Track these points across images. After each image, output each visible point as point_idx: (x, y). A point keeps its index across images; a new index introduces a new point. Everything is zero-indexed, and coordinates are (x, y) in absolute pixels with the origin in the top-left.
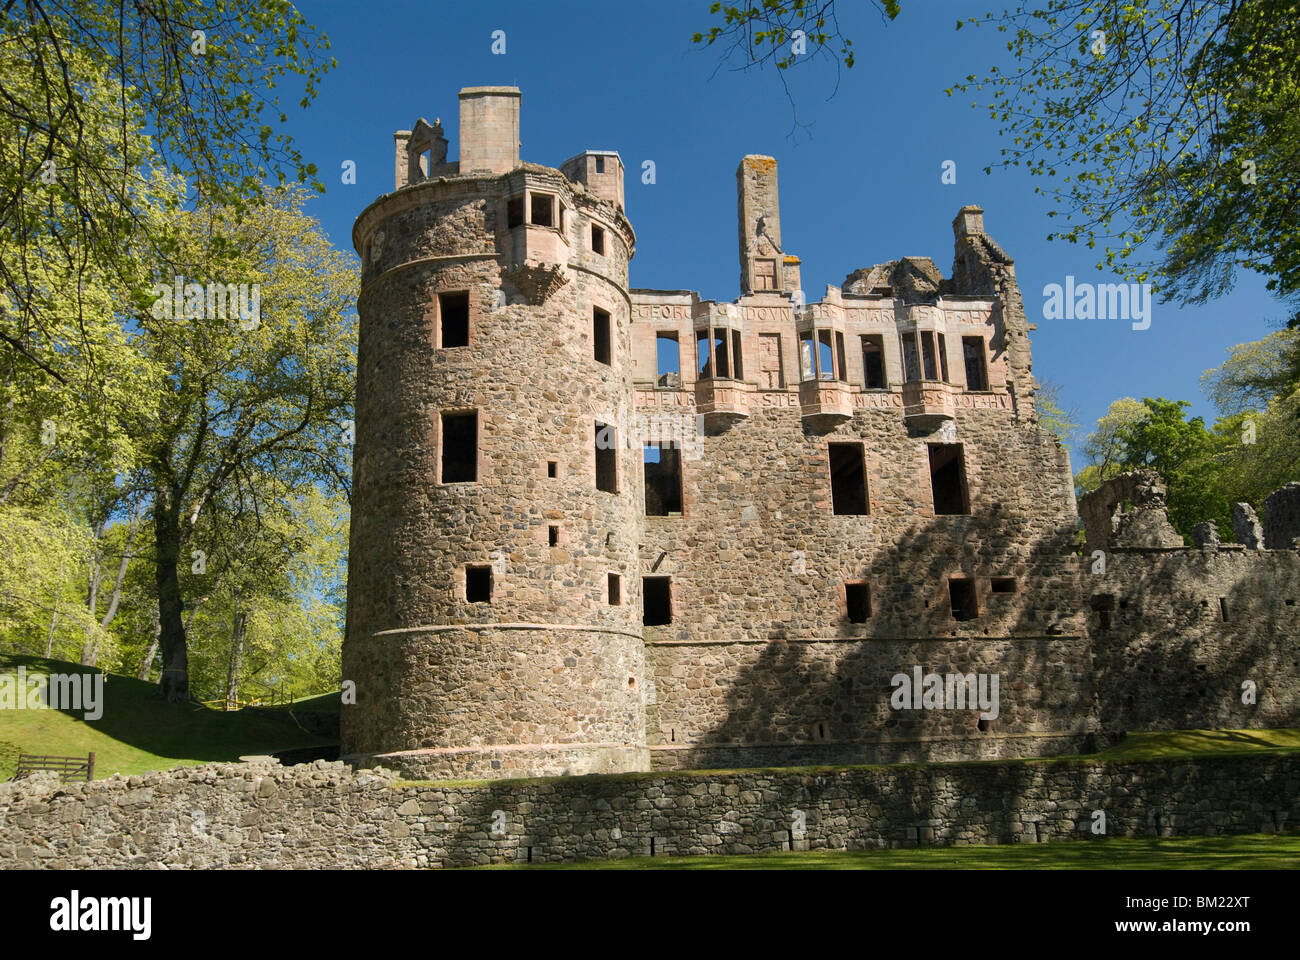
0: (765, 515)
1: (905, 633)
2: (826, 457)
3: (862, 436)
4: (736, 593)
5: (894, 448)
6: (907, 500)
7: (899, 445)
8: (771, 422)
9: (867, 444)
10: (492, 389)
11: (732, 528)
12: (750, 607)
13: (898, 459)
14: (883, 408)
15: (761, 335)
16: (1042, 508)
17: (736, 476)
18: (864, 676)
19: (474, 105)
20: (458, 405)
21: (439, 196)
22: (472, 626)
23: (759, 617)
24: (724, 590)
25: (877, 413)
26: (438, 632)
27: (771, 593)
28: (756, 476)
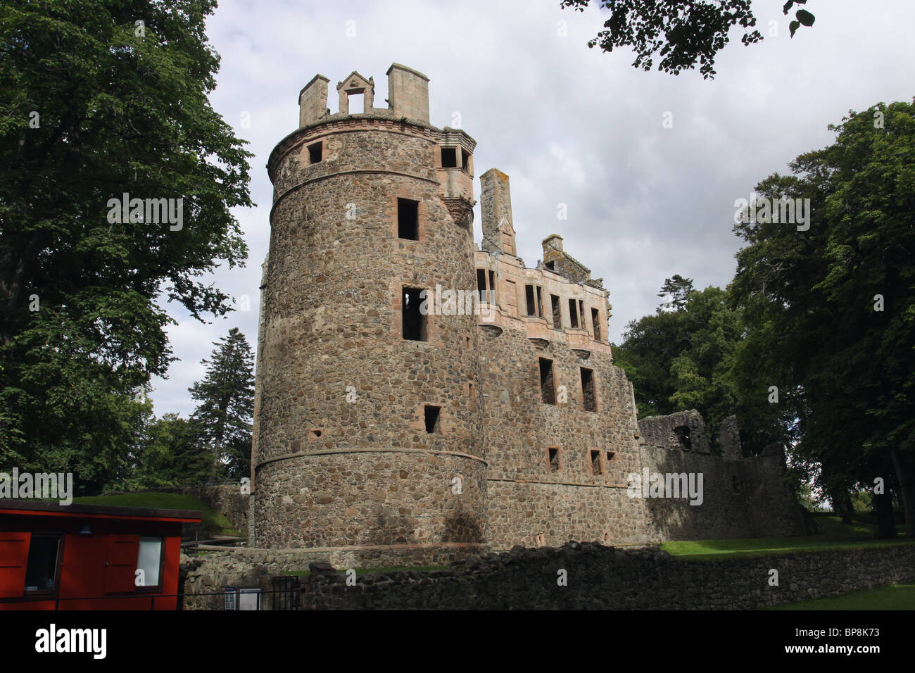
0: (512, 397)
1: (574, 481)
2: (538, 365)
3: (555, 356)
4: (500, 446)
5: (567, 367)
6: (573, 399)
7: (569, 365)
8: (514, 338)
9: (556, 362)
10: (437, 277)
11: (497, 403)
12: (507, 457)
13: (569, 374)
14: (562, 341)
15: (507, 280)
16: (625, 414)
17: (498, 370)
18: (559, 506)
19: (402, 76)
20: (417, 283)
21: (396, 129)
22: (431, 450)
23: (511, 465)
24: (493, 444)
25: (559, 344)
26: (408, 453)
27: (516, 450)
28: (507, 371)
